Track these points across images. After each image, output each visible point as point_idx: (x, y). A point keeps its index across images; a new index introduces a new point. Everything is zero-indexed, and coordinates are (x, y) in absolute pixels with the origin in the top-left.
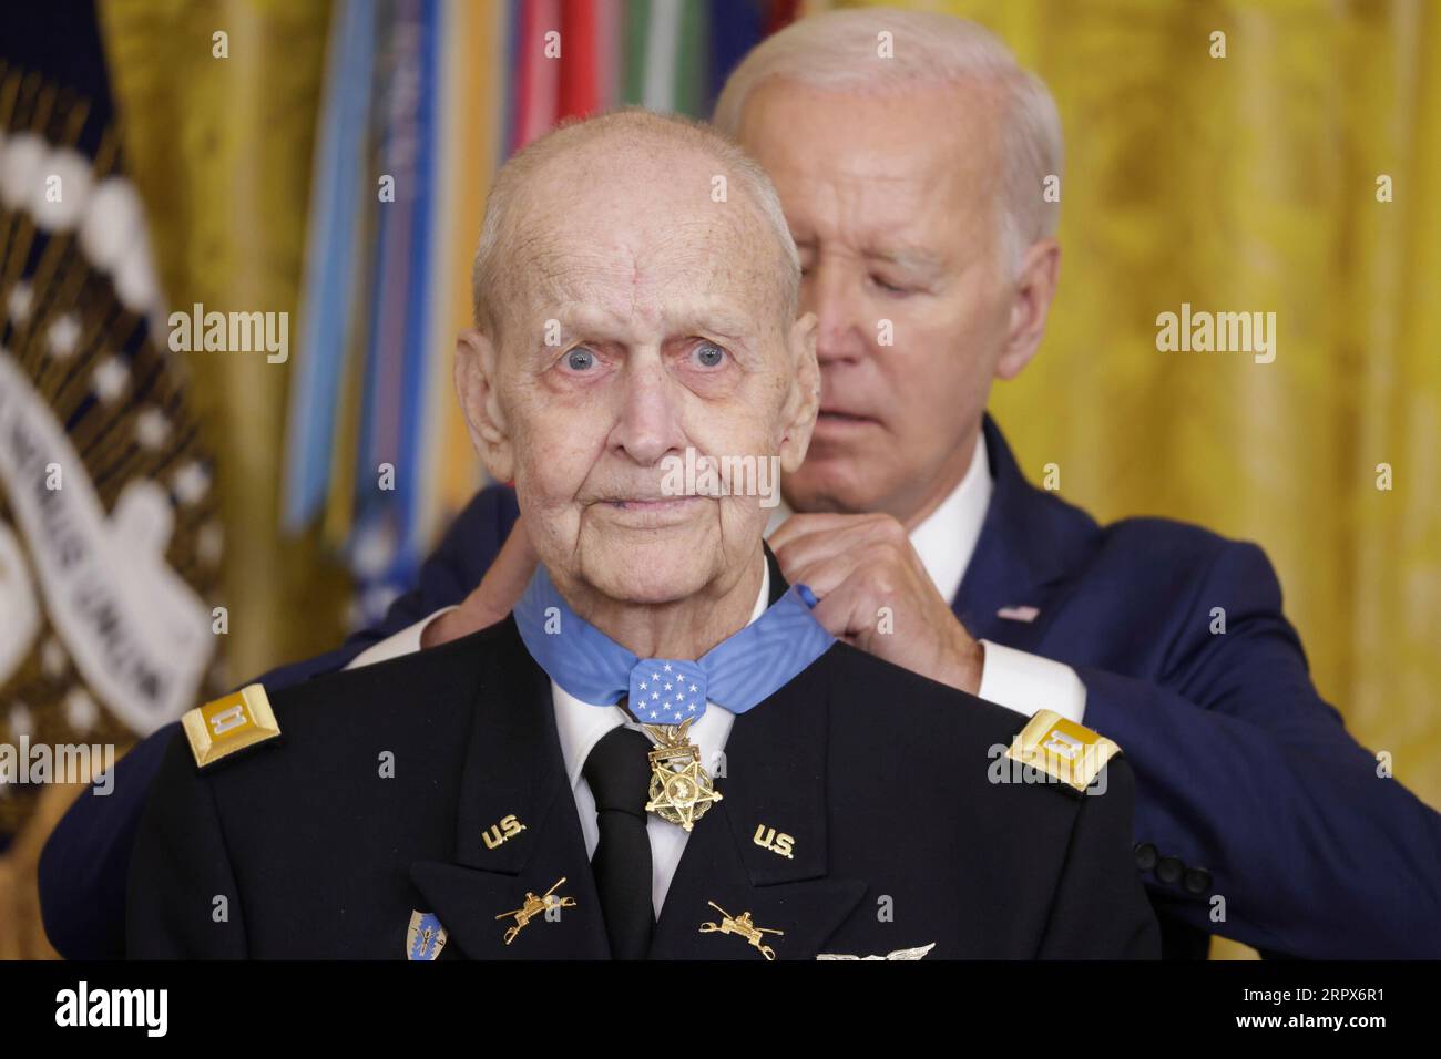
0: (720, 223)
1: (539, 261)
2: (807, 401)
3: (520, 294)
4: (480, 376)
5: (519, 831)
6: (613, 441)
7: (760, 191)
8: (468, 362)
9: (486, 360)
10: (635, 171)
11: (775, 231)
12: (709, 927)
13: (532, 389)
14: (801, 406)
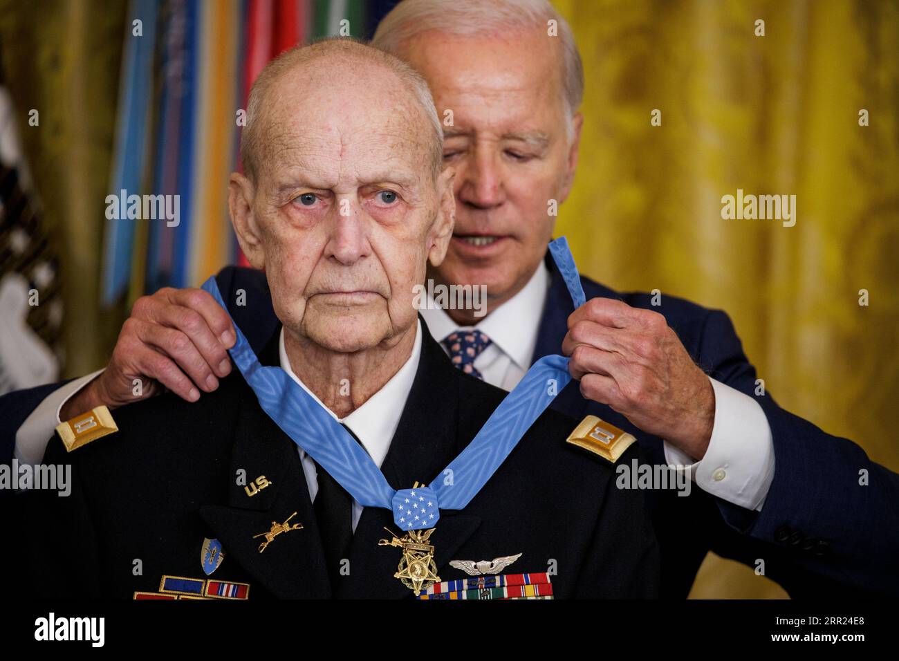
0: (394, 115)
1: (281, 138)
2: (446, 221)
3: (269, 156)
4: (244, 203)
5: (267, 485)
6: (327, 252)
7: (420, 91)
8: (237, 194)
9: (249, 194)
10: (342, 78)
11: (429, 117)
12: (384, 542)
13: (275, 216)
14: (443, 225)
